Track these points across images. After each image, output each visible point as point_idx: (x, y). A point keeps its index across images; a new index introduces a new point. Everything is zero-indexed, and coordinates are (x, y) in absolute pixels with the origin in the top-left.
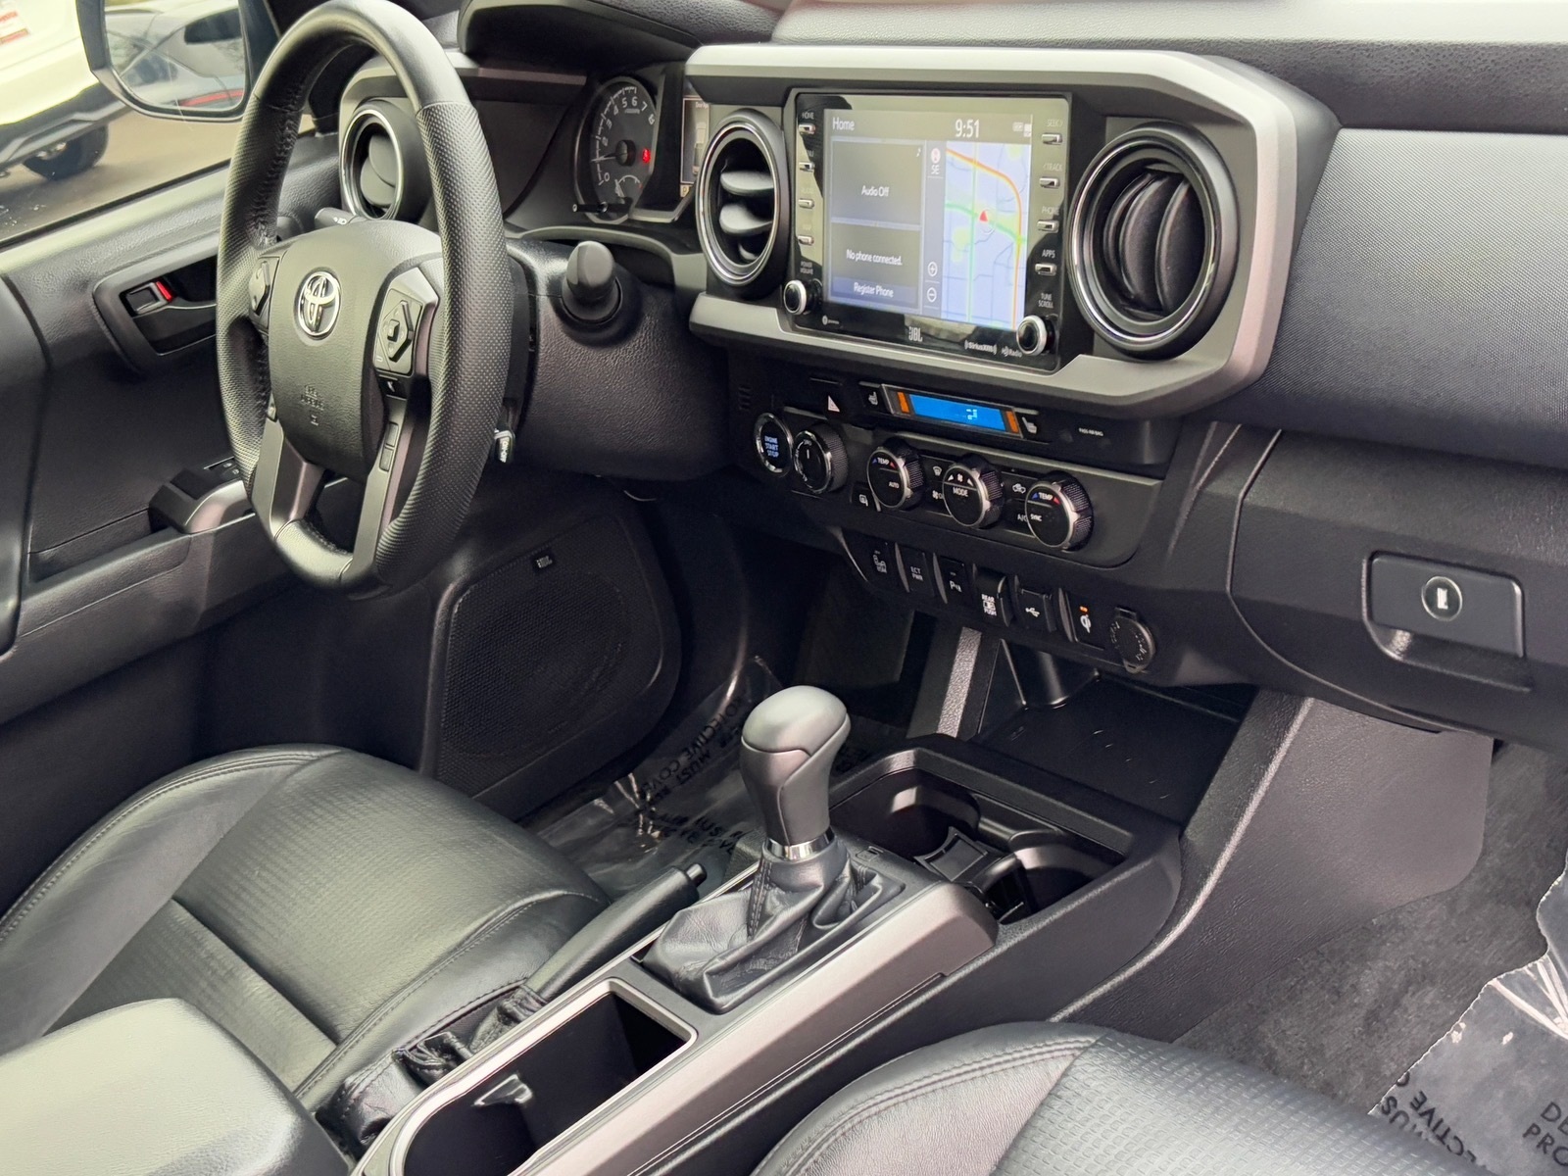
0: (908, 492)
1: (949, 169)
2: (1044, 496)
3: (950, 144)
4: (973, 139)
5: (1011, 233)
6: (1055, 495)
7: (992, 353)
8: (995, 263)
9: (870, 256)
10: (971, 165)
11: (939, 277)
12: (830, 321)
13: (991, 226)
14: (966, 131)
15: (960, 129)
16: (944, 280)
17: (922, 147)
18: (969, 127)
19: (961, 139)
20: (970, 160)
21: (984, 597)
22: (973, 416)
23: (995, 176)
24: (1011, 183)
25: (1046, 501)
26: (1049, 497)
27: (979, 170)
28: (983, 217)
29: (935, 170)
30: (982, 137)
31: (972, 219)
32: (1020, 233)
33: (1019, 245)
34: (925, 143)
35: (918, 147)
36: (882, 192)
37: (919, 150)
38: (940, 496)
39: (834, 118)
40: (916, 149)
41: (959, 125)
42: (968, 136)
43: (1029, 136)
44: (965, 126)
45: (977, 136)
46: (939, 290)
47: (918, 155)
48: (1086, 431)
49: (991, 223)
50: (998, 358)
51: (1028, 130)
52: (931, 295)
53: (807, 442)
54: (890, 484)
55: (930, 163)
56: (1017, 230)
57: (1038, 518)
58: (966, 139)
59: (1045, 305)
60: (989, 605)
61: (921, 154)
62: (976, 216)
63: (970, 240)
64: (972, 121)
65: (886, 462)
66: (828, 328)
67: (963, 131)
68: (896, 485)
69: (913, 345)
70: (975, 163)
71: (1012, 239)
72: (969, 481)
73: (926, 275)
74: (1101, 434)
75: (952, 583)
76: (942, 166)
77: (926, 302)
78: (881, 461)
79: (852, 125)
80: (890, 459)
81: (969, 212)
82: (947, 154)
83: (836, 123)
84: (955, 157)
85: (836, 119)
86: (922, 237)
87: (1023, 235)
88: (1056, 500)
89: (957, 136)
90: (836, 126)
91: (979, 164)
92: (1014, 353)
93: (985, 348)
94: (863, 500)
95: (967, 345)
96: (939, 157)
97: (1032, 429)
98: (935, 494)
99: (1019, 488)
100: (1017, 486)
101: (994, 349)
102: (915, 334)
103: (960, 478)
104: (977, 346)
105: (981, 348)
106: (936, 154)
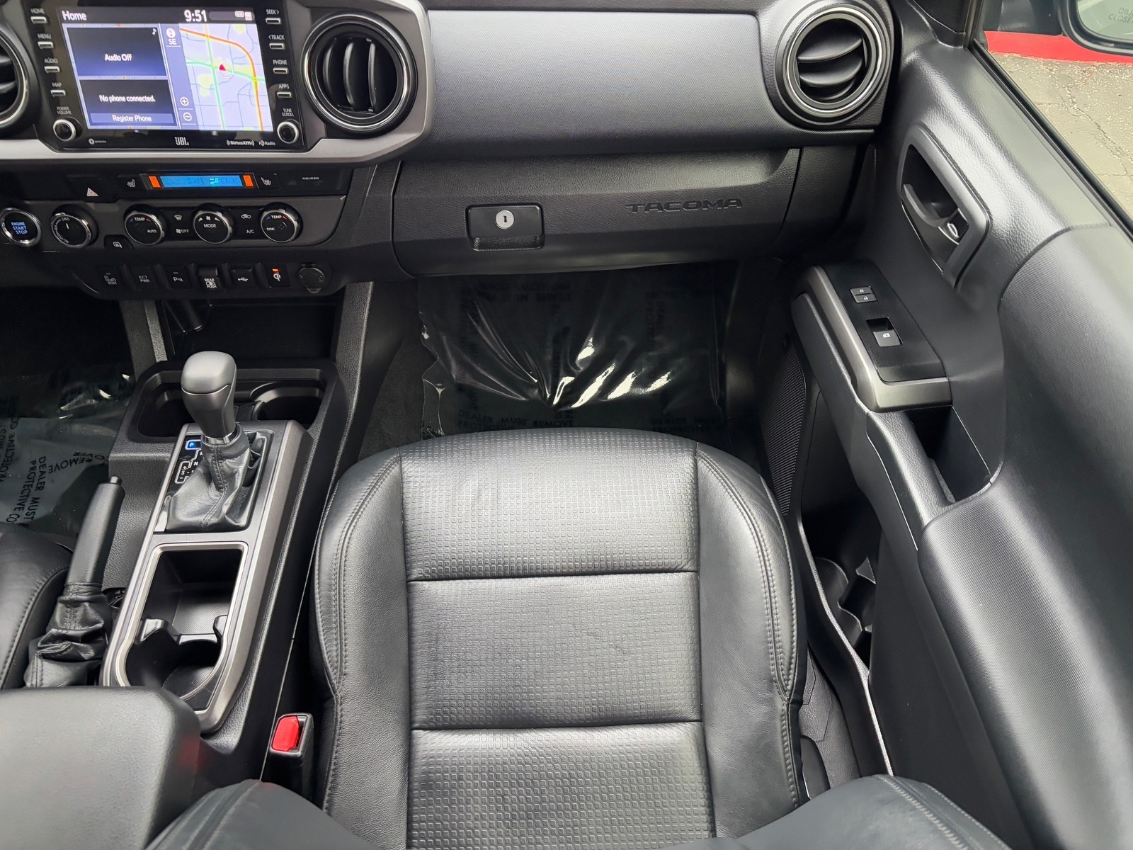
0: (162, 232)
1: (184, 41)
2: (274, 217)
3: (181, 25)
4: (203, 21)
5: (248, 77)
6: (282, 215)
7: (252, 145)
8: (238, 94)
10: (205, 38)
11: (192, 105)
12: (97, 142)
13: (230, 73)
14: (195, 17)
15: (190, 16)
16: (197, 108)
17: (156, 29)
18: (197, 15)
19: (192, 22)
20: (204, 35)
21: (205, 280)
22: (215, 181)
23: (227, 44)
24: (241, 47)
25: (279, 219)
26: (279, 217)
27: (211, 40)
28: (222, 68)
29: (173, 42)
30: (210, 21)
31: (213, 70)
32: (255, 75)
33: (256, 83)
34: (159, 26)
35: (152, 28)
36: (124, 57)
37: (154, 30)
38: (185, 231)
39: (63, 12)
40: (151, 30)
41: (188, 14)
42: (197, 20)
43: (251, 19)
44: (193, 15)
45: (206, 20)
46: (194, 113)
47: (154, 33)
48: (307, 178)
49: (229, 71)
50: (257, 147)
51: (249, 16)
52: (187, 117)
53: (65, 219)
54: (148, 231)
55: (166, 38)
56: (252, 74)
57: (272, 229)
58: (196, 22)
59: (287, 114)
60: (211, 283)
61: (157, 33)
62: (216, 67)
63: (213, 83)
64: (199, 11)
65: (143, 219)
66: (96, 146)
67: (193, 18)
68: (154, 231)
69: (182, 148)
70: (207, 36)
71: (249, 79)
72: (216, 219)
73: (179, 105)
74: (318, 178)
75: (175, 279)
76: (178, 37)
77: (183, 121)
78: (138, 219)
79: (83, 17)
80: (146, 217)
81: (209, 65)
82: (181, 32)
83: (66, 15)
84: (189, 33)
85: (66, 13)
86: (170, 83)
87: (258, 77)
88: (284, 218)
89: (188, 20)
90: (67, 17)
91: (211, 37)
92: (269, 144)
93: (244, 143)
94: (117, 245)
95: (228, 143)
96: (174, 34)
97: (267, 182)
98: (178, 231)
99: (245, 216)
100: (244, 215)
101: (252, 143)
102: (181, 141)
103: (208, 218)
104: (237, 143)
105: (241, 143)
106: (170, 32)
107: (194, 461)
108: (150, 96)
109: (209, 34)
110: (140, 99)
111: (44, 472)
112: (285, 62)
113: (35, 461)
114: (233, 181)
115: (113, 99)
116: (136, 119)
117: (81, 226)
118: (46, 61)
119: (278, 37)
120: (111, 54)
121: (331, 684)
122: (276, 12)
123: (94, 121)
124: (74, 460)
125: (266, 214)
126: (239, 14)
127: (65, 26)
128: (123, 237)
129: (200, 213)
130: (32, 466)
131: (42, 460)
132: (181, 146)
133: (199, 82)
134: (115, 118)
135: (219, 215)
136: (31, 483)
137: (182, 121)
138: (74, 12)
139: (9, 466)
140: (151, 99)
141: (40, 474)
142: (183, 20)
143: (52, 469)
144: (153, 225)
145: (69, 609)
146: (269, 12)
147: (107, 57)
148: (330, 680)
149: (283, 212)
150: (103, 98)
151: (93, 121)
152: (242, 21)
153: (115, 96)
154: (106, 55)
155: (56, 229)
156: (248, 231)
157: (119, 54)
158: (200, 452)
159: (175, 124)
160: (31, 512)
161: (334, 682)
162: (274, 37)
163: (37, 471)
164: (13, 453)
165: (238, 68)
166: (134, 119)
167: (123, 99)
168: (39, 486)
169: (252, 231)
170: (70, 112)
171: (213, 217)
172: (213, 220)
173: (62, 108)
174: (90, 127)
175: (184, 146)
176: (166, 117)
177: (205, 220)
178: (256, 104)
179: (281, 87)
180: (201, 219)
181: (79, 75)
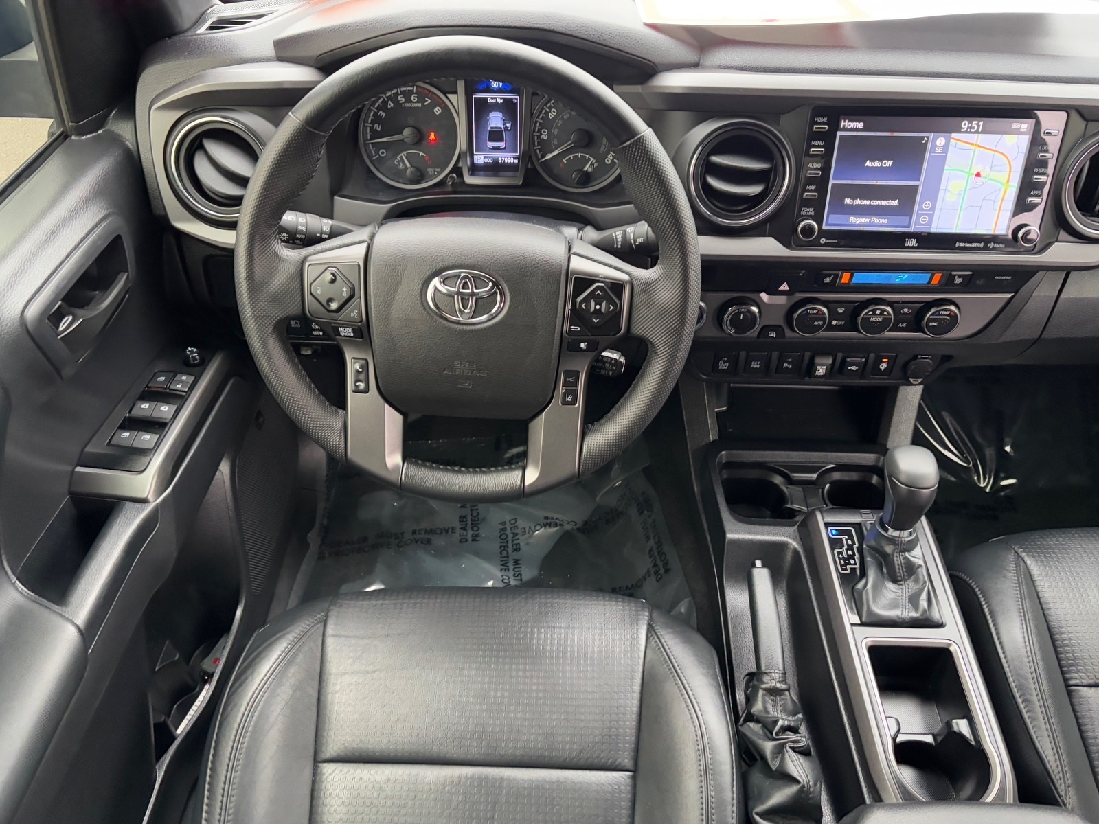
0: (826, 324)
1: (951, 149)
2: (943, 313)
3: (953, 135)
4: (977, 132)
5: (1001, 183)
6: (951, 311)
7: (980, 247)
8: (983, 199)
9: (869, 201)
10: (973, 147)
11: (933, 209)
12: (827, 242)
13: (984, 180)
14: (971, 128)
15: (966, 127)
16: (937, 212)
17: (928, 137)
18: (973, 125)
19: (966, 132)
20: (972, 144)
22: (902, 279)
23: (992, 152)
24: (1005, 155)
25: (946, 315)
26: (948, 313)
27: (978, 148)
29: (939, 150)
30: (984, 131)
31: (969, 176)
32: (1008, 182)
33: (1006, 190)
34: (932, 135)
35: (924, 137)
36: (885, 164)
37: (926, 139)
38: (840, 323)
39: (843, 121)
40: (922, 138)
41: (965, 124)
42: (972, 130)
43: (1025, 130)
44: (970, 125)
45: (980, 130)
46: (931, 217)
47: (924, 142)
48: (1000, 278)
49: (984, 178)
50: (986, 249)
51: (1024, 127)
52: (923, 220)
53: (743, 310)
54: (815, 323)
55: (934, 146)
56: (1005, 181)
57: (935, 324)
58: (970, 132)
60: (821, 371)
61: (927, 142)
62: (972, 174)
63: (964, 188)
64: (977, 122)
65: (815, 312)
66: (826, 245)
67: (968, 128)
68: (821, 323)
69: (910, 249)
70: (976, 145)
71: (1001, 186)
72: (885, 313)
73: (921, 209)
75: (785, 365)
76: (946, 148)
77: (919, 223)
78: (811, 312)
79: (860, 125)
80: (819, 310)
81: (967, 173)
82: (952, 140)
83: (845, 124)
84: (958, 142)
85: (845, 121)
86: (920, 188)
87: (1010, 183)
88: (952, 314)
89: (962, 130)
90: (844, 126)
91: (979, 146)
92: (998, 247)
93: (974, 245)
94: (772, 334)
95: (957, 245)
96: (943, 142)
97: (959, 281)
100: (904, 310)
101: (980, 245)
102: (912, 242)
103: (878, 312)
104: (967, 245)
105: (970, 245)
106: (941, 141)
107: (847, 550)
108: (895, 200)
109: (978, 143)
110: (884, 203)
111: (517, 534)
113: (505, 522)
114: (922, 279)
115: (858, 202)
116: (872, 220)
117: (753, 314)
118: (810, 165)
120: (872, 160)
121: (1060, 796)
123: (832, 222)
124: (547, 524)
125: (933, 310)
126: (1015, 125)
127: (839, 134)
128: (780, 326)
129: (870, 308)
130: (502, 527)
131: (513, 522)
132: (909, 247)
133: (949, 188)
134: (853, 219)
135: (889, 309)
136: (505, 544)
137: (917, 223)
138: (852, 121)
139: (479, 526)
140: (895, 203)
141: (512, 535)
142: (958, 130)
143: (525, 531)
144: (820, 316)
145: (772, 697)
147: (868, 163)
148: (1058, 793)
149: (952, 308)
150: (848, 201)
151: (830, 222)
152: (1016, 132)
153: (861, 199)
154: (868, 161)
155: (729, 319)
156: (900, 325)
157: (881, 160)
158: (846, 540)
159: (909, 226)
160: (517, 573)
161: (1062, 793)
163: (508, 532)
164: (478, 513)
165: (994, 175)
167: (867, 202)
168: (515, 547)
169: (904, 325)
170: (813, 213)
171: (883, 311)
172: (882, 314)
173: (807, 209)
174: (824, 227)
175: (913, 247)
176: (902, 220)
177: (874, 314)
178: (998, 209)
179: (1032, 193)
180: (871, 313)
181: (834, 179)
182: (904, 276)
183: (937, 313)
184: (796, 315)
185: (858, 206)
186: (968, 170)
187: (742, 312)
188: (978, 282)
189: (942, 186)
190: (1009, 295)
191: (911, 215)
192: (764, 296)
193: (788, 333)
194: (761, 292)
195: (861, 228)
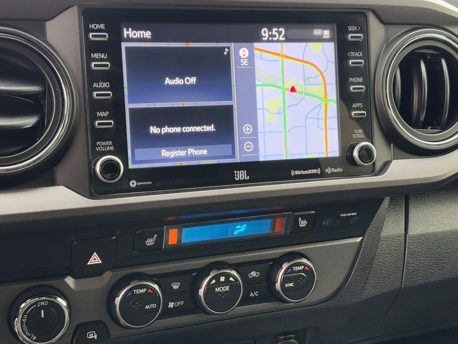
0: (161, 307)
1: (257, 61)
2: (296, 268)
3: (256, 45)
4: (280, 40)
5: (319, 98)
6: (305, 265)
8: (306, 118)
10: (280, 58)
12: (139, 184)
13: (301, 95)
14: (272, 36)
15: (267, 35)
16: (260, 136)
17: (229, 48)
18: (274, 33)
19: (268, 41)
20: (278, 54)
23: (302, 63)
24: (315, 67)
25: (300, 271)
26: (301, 268)
27: (285, 59)
29: (244, 63)
30: (287, 40)
31: (284, 92)
32: (326, 96)
33: (326, 105)
34: (232, 45)
35: (224, 48)
36: (188, 81)
37: (227, 50)
38: (179, 303)
39: (125, 29)
40: (223, 49)
41: (265, 32)
42: (274, 39)
43: (328, 37)
44: (270, 33)
45: (283, 39)
46: (256, 142)
47: (225, 53)
48: (345, 215)
49: (300, 92)
50: (322, 176)
51: (326, 33)
52: (248, 147)
53: (42, 303)
55: (238, 58)
56: (323, 96)
57: (291, 285)
58: (272, 41)
59: (358, 136)
61: (229, 53)
62: (287, 89)
63: (282, 106)
64: (276, 30)
65: (143, 291)
66: (138, 189)
67: (270, 36)
68: (154, 306)
69: (242, 183)
70: (282, 56)
71: (320, 101)
72: (231, 279)
73: (241, 133)
74: (355, 214)
76: (251, 58)
78: (138, 291)
79: (148, 34)
80: (148, 287)
81: (281, 88)
82: (255, 51)
83: (128, 33)
84: (263, 53)
85: (128, 30)
86: (235, 108)
87: (328, 98)
88: (306, 268)
89: (264, 39)
90: (128, 35)
91: (286, 57)
92: (336, 171)
93: (310, 172)
94: (92, 336)
95: (293, 173)
96: (247, 53)
97: (303, 223)
98: (171, 305)
99: (254, 274)
100: (252, 273)
101: (318, 171)
102: (241, 175)
103: (222, 279)
104: (303, 172)
105: (306, 172)
106: (244, 52)
108: (210, 125)
109: (284, 54)
110: (198, 129)
112: (361, 80)
115: (166, 130)
116: (189, 153)
117: (58, 307)
118: (95, 85)
119: (357, 54)
120: (172, 78)
122: (357, 28)
125: (285, 266)
126: (317, 32)
127: (124, 45)
128: (101, 322)
129: (212, 275)
132: (240, 181)
134: (165, 153)
135: (234, 273)
137: (242, 152)
138: (137, 30)
140: (211, 128)
142: (259, 39)
144: (152, 296)
146: (350, 28)
147: (168, 81)
149: (304, 261)
150: (154, 130)
151: (137, 158)
152: (320, 39)
153: (169, 126)
154: (167, 79)
155: (24, 320)
156: (252, 294)
157: (182, 77)
159: (233, 156)
162: (353, 54)
165: (310, 89)
166: (187, 153)
167: (178, 130)
169: (256, 294)
170: (112, 148)
171: (228, 276)
172: (227, 282)
173: (104, 143)
174: (131, 166)
175: (244, 181)
176: (224, 149)
177: (219, 284)
178: (324, 128)
179: (354, 106)
180: (214, 281)
181: (130, 102)
182: (241, 226)
183: (290, 270)
184: (118, 300)
185: (167, 135)
186: (281, 85)
187: (43, 307)
188: (324, 223)
189: (259, 105)
190: (359, 239)
191: (232, 142)
192: (70, 281)
193: (114, 332)
194: (65, 275)
195: (178, 164)
